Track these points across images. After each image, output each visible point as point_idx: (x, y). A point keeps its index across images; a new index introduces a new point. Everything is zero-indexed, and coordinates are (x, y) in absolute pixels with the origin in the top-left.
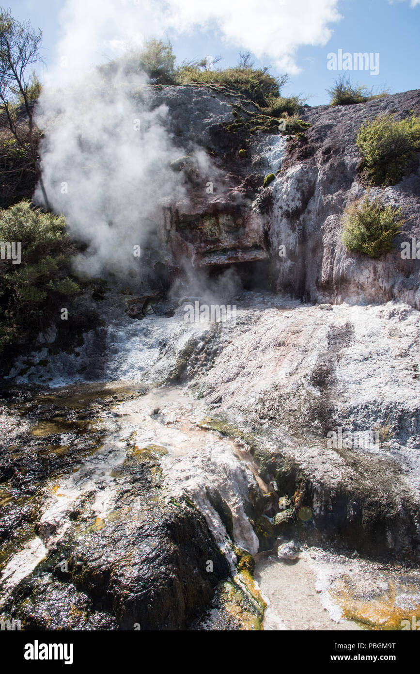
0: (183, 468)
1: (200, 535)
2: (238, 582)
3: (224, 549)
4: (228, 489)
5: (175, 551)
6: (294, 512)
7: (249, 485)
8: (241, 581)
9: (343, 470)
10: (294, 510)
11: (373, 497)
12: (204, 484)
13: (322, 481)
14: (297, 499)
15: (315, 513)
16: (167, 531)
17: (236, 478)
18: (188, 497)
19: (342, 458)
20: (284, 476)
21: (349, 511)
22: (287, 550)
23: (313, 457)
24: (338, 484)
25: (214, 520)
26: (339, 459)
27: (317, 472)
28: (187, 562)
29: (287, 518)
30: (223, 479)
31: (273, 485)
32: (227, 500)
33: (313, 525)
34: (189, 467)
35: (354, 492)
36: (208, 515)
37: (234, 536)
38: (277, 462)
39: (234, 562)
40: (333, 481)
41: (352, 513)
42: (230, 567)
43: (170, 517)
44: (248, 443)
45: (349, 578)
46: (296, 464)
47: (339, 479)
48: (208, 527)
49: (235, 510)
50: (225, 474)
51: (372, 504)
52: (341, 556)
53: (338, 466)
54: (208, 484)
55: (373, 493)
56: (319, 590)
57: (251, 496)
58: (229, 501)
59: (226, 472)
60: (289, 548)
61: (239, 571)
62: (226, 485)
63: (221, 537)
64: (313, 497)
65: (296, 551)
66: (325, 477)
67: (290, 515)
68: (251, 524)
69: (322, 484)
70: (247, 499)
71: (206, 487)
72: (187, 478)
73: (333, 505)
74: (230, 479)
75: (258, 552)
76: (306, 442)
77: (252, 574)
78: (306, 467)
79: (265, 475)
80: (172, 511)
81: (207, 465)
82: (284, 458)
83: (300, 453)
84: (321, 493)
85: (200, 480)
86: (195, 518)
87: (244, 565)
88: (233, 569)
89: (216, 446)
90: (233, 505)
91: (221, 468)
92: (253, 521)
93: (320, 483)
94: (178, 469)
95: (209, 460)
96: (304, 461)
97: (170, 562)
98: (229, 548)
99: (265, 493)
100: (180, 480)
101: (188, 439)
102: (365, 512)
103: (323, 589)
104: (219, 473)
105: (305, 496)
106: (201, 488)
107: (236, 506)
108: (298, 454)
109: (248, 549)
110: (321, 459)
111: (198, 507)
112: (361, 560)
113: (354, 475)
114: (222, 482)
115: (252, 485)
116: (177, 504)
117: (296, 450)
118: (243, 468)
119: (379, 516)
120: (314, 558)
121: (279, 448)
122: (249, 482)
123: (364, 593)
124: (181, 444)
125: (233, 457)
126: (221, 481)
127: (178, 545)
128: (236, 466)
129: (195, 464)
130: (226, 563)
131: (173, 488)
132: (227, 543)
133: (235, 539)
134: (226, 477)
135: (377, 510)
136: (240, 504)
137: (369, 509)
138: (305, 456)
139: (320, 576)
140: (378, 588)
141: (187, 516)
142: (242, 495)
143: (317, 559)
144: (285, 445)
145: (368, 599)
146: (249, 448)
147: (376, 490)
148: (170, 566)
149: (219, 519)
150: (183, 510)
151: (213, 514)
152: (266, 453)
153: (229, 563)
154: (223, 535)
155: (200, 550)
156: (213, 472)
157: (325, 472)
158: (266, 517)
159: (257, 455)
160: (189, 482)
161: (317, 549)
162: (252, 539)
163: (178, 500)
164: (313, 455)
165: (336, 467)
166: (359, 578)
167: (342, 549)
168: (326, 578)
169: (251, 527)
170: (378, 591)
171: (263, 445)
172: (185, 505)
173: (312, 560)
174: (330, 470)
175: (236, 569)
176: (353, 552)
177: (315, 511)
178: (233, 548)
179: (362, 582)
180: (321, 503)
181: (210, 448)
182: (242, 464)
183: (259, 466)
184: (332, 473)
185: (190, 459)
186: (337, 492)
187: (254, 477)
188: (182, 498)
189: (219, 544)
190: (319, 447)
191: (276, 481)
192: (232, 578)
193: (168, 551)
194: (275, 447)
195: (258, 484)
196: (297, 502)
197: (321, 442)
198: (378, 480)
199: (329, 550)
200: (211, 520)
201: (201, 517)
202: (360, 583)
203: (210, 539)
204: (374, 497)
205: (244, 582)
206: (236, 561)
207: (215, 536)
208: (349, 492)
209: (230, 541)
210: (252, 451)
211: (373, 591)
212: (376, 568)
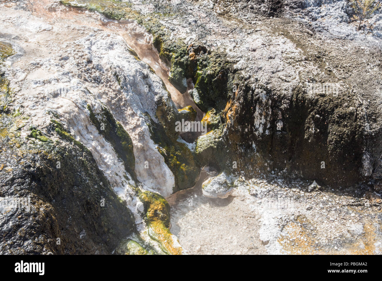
0: (46, 78)
1: (86, 180)
2: (147, 239)
3: (124, 196)
4: (124, 105)
5: (47, 214)
6: (226, 132)
7: (156, 98)
8: (151, 237)
9: (301, 69)
10: (225, 130)
11: (346, 107)
12: (86, 102)
13: (269, 86)
14: (229, 114)
15: (257, 133)
16: (30, 184)
17: (135, 88)
18: (60, 126)
19: (299, 49)
20: (210, 81)
21: (309, 128)
22: (216, 186)
23: (254, 50)
24: (293, 90)
25: (105, 156)
26: (295, 50)
27: (260, 73)
28: (67, 224)
29: (215, 142)
30: (114, 91)
31: (192, 96)
32: (124, 123)
33: (252, 150)
34: (56, 75)
35: (317, 100)
36: (95, 149)
37: (138, 174)
38: (198, 60)
39: (139, 212)
40: (285, 85)
41: (312, 130)
42: (134, 218)
43: (34, 160)
44: (150, 32)
45: (307, 220)
46: (228, 62)
47: (294, 83)
48: (97, 167)
49: (137, 137)
50: (117, 83)
51: (343, 117)
52: (294, 190)
53: (292, 62)
54: (91, 101)
55: (347, 101)
56: (265, 240)
57: (159, 114)
58: (126, 124)
59: (118, 80)
60: (219, 184)
61: (148, 222)
62: (120, 100)
63: (117, 178)
64: (255, 109)
65: (228, 186)
66: (273, 80)
67: (219, 138)
68: (163, 154)
69: (269, 92)
70: (154, 119)
71: (89, 107)
72: (56, 95)
73: (283, 120)
74: (127, 91)
75: (174, 193)
76: (241, 25)
77: (167, 225)
78: (245, 66)
79: (180, 80)
80: (36, 151)
81: (87, 71)
82: (210, 53)
83: (234, 44)
84: (267, 104)
85: (76, 96)
86: (74, 156)
87: (155, 214)
88: (139, 220)
89: (99, 37)
90: (134, 129)
91: (110, 74)
92: (164, 150)
93: (266, 89)
94: (38, 80)
95: (89, 62)
96: (241, 57)
97: (41, 231)
98: (132, 192)
99: (181, 108)
100: (43, 98)
101: (48, 27)
102: (333, 129)
103: (271, 238)
104: (108, 81)
105: (242, 110)
106: (81, 109)
107: (138, 130)
108: (231, 46)
109: (159, 189)
110: (266, 53)
111: (78, 139)
112: (323, 193)
113: (318, 74)
114: (114, 96)
115: (161, 98)
116: (43, 138)
117: (227, 40)
118: (146, 71)
119: (353, 133)
120: (255, 195)
121: (201, 37)
122: (156, 94)
123: (329, 240)
124: (36, 36)
125: (128, 55)
126: (112, 94)
127: (50, 201)
128: (133, 70)
129: (67, 68)
130: (128, 213)
131: (33, 112)
132: (127, 187)
133: (139, 178)
134: (119, 87)
135: (351, 125)
136: (144, 127)
137: (338, 123)
138: (243, 48)
139: (265, 220)
140: (348, 231)
141: (62, 155)
142: (147, 114)
143: (259, 196)
144: (209, 32)
145: (336, 248)
146: (153, 39)
147: (351, 97)
148: (41, 238)
149: (114, 152)
150: (54, 147)
151: (103, 147)
152: (180, 47)
153: (133, 214)
154: (121, 174)
155: (88, 203)
156: (97, 81)
157: (273, 73)
158: (183, 141)
159: (166, 50)
160: (59, 101)
161: (259, 182)
162: (164, 175)
163: (44, 131)
164: (254, 47)
165: (290, 64)
166: (320, 219)
167: (295, 179)
168: (273, 222)
169: (163, 159)
170: (349, 235)
171: (175, 32)
172: (57, 139)
173: (252, 198)
174: (280, 68)
175: (143, 221)
176: (311, 184)
177: (257, 130)
178: (137, 192)
179: (326, 225)
180: (266, 117)
181: (88, 42)
182: (143, 66)
183: (170, 66)
184: (284, 73)
185: (57, 62)
186: (291, 101)
187: (164, 85)
188: (51, 128)
189: (115, 189)
190: (263, 32)
191: (197, 88)
192: (138, 233)
193: (35, 215)
194: (194, 36)
195: (169, 96)
196: (230, 118)
197: (266, 25)
198: (355, 81)
199: (275, 182)
200: (101, 156)
201: (84, 154)
202: (322, 226)
203: (101, 183)
204: (348, 107)
205: (157, 238)
206: (142, 210)
207: (109, 179)
208: (311, 101)
209: (132, 182)
210: (158, 43)
211: (341, 236)
212: (344, 203)
